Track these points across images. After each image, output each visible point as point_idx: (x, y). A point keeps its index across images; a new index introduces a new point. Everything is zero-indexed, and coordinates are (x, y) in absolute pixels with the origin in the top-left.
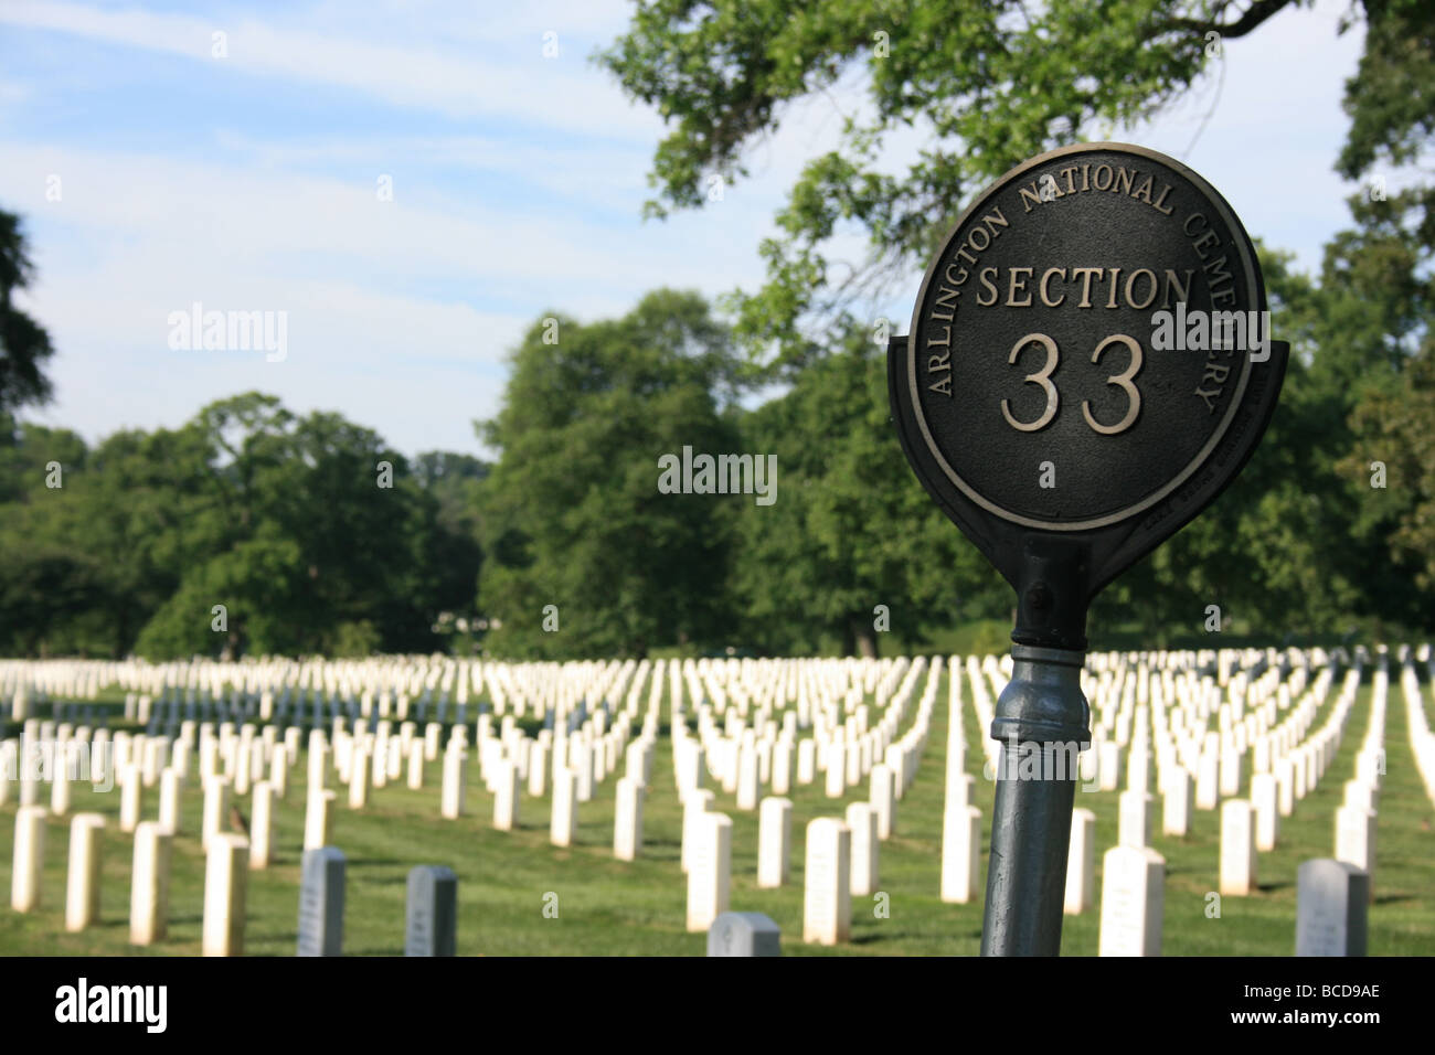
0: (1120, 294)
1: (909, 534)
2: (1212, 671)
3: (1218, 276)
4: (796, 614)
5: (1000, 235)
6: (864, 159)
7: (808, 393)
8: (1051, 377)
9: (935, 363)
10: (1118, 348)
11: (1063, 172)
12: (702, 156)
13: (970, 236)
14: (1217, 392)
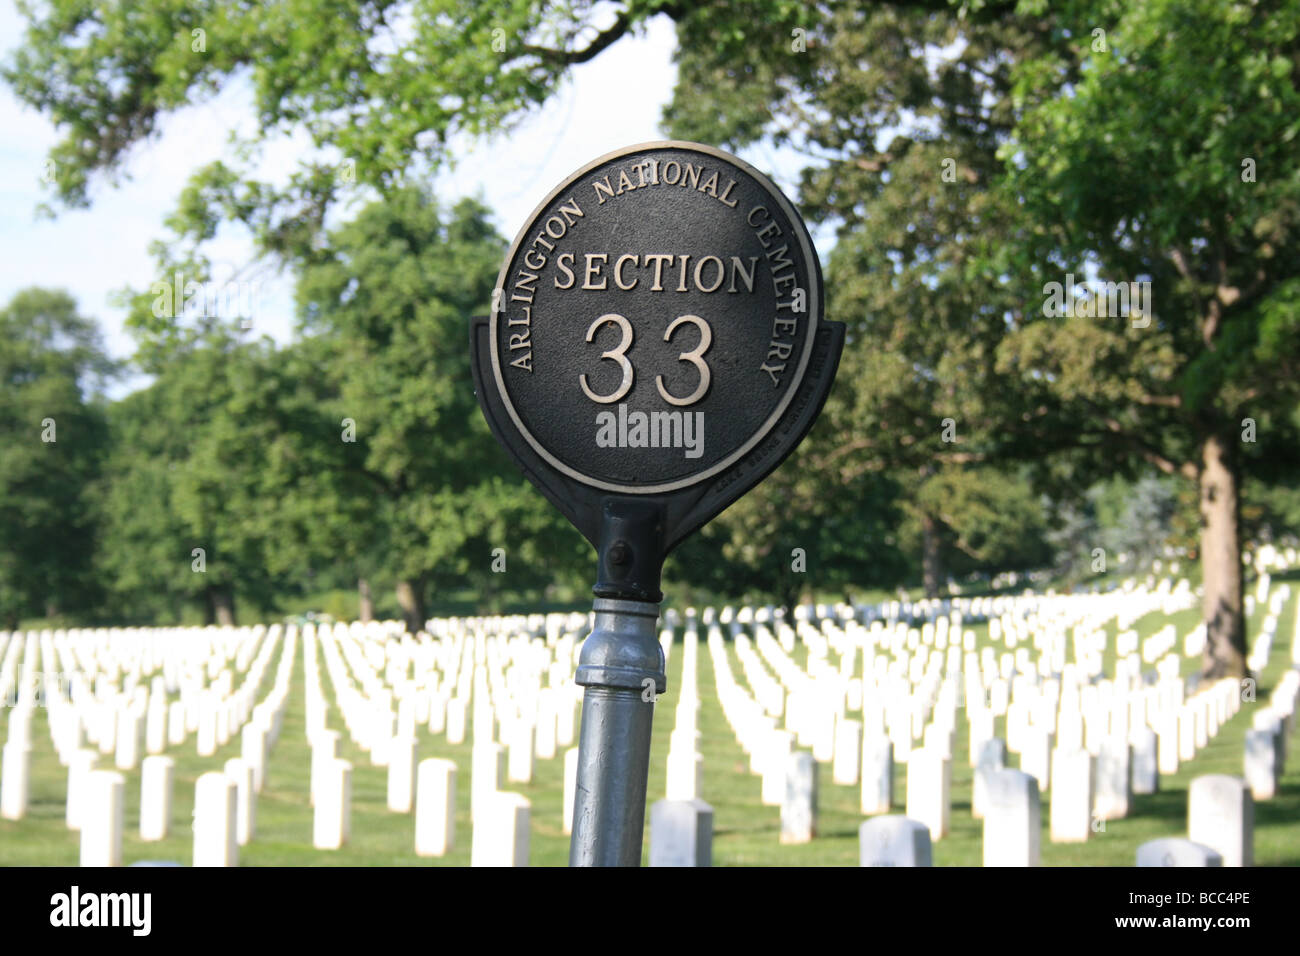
0: (690, 278)
1: (267, 513)
2: (542, 634)
3: (780, 263)
4: (160, 587)
5: (576, 224)
6: (245, 166)
7: (171, 384)
8: (626, 354)
9: (516, 341)
10: (689, 327)
11: (633, 168)
12: (90, 161)
13: (548, 224)
14: (781, 368)
